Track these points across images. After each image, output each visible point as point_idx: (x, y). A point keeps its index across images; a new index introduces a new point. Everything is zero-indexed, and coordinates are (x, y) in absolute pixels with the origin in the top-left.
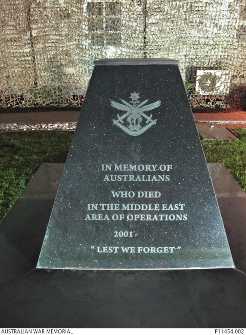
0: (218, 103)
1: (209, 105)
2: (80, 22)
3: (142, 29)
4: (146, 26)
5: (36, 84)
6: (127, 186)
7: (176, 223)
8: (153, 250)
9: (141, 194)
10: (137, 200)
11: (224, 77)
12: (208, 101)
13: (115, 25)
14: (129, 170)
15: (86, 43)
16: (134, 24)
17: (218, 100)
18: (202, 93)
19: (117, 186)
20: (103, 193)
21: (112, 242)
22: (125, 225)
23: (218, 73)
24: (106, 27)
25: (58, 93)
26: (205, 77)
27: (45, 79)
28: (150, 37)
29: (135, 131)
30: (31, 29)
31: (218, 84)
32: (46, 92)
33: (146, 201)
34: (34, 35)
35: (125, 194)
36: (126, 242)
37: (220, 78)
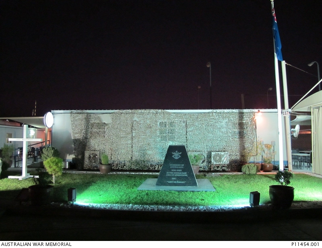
0: (224, 168)
1: (219, 169)
2: (156, 130)
3: (185, 133)
4: (187, 132)
5: (132, 158)
6: (175, 169)
7: (185, 176)
8: (180, 182)
9: (178, 170)
10: (176, 172)
11: (225, 155)
12: (218, 167)
13: (172, 132)
14: (175, 166)
15: (158, 139)
16: (181, 131)
17: (223, 166)
18: (215, 163)
19: (173, 169)
20: (170, 170)
21: (172, 180)
22: (174, 177)
23: (223, 153)
24: (168, 133)
25: (143, 163)
26: (216, 155)
27: (137, 156)
28: (189, 137)
29: (176, 158)
30: (132, 133)
31: (223, 159)
32: (137, 163)
33: (179, 172)
34: (133, 135)
35: (174, 170)
36: (175, 180)
37: (223, 156)
